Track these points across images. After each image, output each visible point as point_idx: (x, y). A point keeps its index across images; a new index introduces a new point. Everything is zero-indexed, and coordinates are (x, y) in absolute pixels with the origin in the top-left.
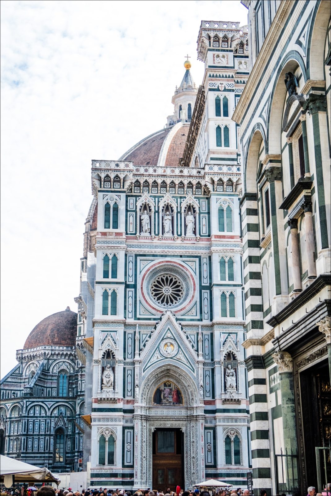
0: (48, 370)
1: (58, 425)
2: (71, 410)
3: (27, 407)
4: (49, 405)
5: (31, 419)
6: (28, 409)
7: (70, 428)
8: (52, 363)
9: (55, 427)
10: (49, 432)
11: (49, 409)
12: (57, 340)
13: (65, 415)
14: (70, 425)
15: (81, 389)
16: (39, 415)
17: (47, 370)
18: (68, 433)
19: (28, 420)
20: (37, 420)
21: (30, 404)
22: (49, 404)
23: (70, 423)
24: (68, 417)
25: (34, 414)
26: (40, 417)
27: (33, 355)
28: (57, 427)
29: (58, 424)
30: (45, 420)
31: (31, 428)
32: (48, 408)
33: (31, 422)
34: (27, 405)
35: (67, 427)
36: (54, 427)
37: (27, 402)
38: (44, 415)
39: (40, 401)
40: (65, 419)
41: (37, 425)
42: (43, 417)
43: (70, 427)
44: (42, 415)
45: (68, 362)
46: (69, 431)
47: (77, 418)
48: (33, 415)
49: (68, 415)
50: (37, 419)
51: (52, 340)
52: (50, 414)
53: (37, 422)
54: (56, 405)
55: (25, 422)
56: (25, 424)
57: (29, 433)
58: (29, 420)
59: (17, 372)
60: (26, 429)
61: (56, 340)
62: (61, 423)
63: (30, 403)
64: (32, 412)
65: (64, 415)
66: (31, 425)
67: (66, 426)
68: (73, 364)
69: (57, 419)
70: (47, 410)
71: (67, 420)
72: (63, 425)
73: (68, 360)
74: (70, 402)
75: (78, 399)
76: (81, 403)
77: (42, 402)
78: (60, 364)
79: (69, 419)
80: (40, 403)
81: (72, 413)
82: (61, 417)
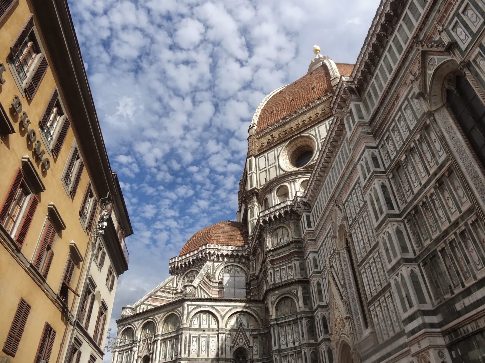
0: (214, 275)
1: (238, 344)
2: (256, 320)
3: (188, 314)
4: (223, 312)
5: (195, 334)
6: (191, 317)
7: (255, 348)
8: (219, 267)
9: (233, 347)
10: (224, 354)
11: (223, 318)
12: (224, 241)
13: (248, 327)
14: (255, 344)
15: (275, 281)
16: (206, 327)
17: (212, 275)
18: (254, 357)
19: (190, 334)
20: (203, 335)
21: (193, 310)
22: (223, 310)
23: (255, 340)
24: (252, 331)
25: (200, 326)
26: (209, 330)
27: (193, 259)
28: (236, 347)
29: (238, 341)
30: (216, 336)
31: (194, 348)
32: (221, 316)
33: (195, 339)
34: (189, 311)
35: (252, 347)
36: (231, 347)
37: (188, 305)
38: (216, 327)
39: (208, 305)
40: (248, 334)
41: (204, 343)
42: (213, 330)
43: (256, 346)
44: (211, 327)
45: (238, 266)
46: (256, 353)
47: (272, 325)
48: (197, 327)
49: (252, 328)
50: (205, 334)
51: (217, 240)
52: (224, 324)
53: (204, 339)
54: (233, 311)
55: (186, 338)
56: (186, 341)
57: (191, 356)
58: (192, 336)
59: (170, 284)
60: (187, 349)
61: (221, 241)
62: (241, 341)
63: (193, 307)
64: (196, 321)
65: (245, 327)
66: (194, 343)
67: (251, 345)
68: (245, 269)
69: (235, 333)
70: (220, 319)
71: (250, 335)
72: (244, 344)
73: (239, 263)
74: (253, 307)
75: (272, 296)
76: (278, 300)
77: (212, 306)
78: (228, 268)
79: (254, 333)
80: (209, 309)
81: (258, 324)
82: (241, 331)
